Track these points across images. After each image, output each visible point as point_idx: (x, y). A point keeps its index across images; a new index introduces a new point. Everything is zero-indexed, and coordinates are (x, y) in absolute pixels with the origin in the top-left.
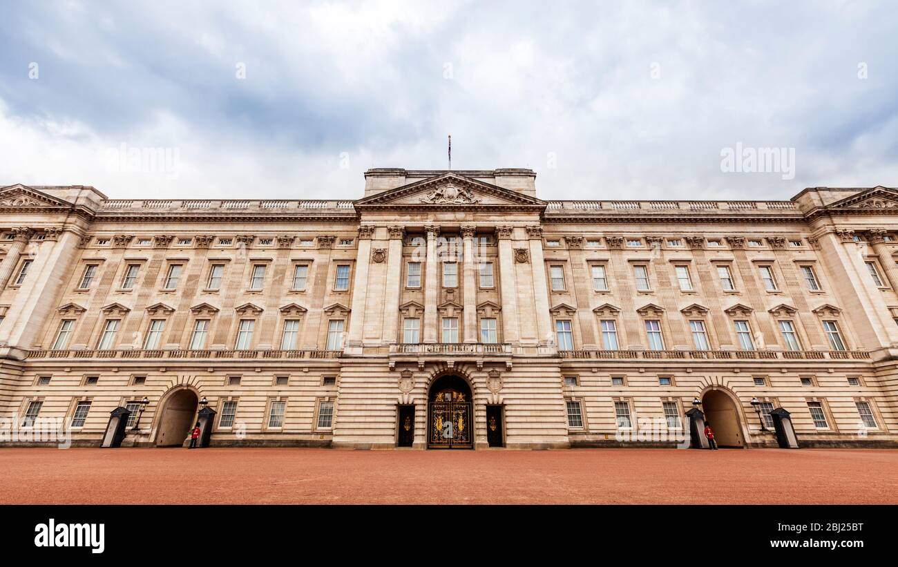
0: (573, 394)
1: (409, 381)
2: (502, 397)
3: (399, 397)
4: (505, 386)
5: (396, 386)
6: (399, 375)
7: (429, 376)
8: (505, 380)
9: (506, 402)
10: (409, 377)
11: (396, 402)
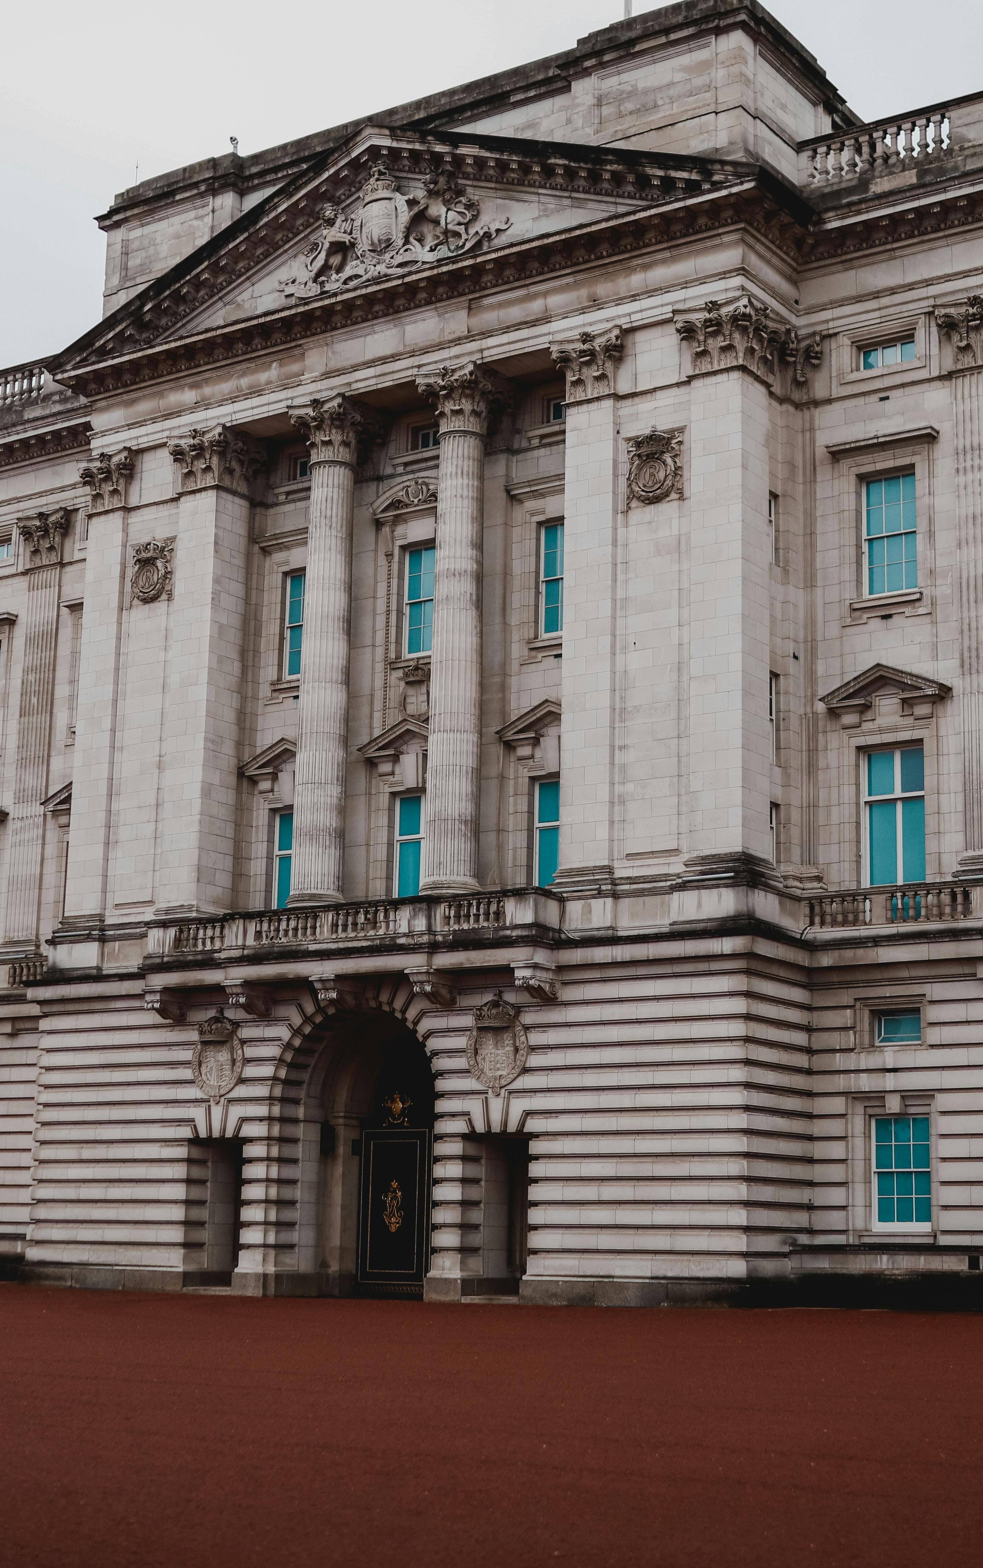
0: (890, 1082)
1: (223, 1056)
2: (518, 1106)
3: (198, 1113)
4: (535, 1060)
5: (186, 1074)
6: (193, 1035)
7: (284, 1033)
8: (536, 1038)
9: (534, 1125)
10: (222, 1043)
11: (186, 1132)
